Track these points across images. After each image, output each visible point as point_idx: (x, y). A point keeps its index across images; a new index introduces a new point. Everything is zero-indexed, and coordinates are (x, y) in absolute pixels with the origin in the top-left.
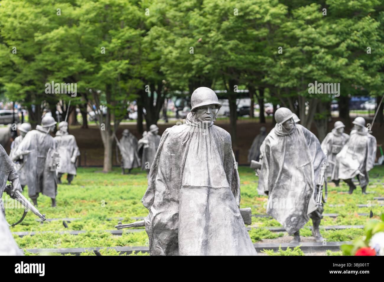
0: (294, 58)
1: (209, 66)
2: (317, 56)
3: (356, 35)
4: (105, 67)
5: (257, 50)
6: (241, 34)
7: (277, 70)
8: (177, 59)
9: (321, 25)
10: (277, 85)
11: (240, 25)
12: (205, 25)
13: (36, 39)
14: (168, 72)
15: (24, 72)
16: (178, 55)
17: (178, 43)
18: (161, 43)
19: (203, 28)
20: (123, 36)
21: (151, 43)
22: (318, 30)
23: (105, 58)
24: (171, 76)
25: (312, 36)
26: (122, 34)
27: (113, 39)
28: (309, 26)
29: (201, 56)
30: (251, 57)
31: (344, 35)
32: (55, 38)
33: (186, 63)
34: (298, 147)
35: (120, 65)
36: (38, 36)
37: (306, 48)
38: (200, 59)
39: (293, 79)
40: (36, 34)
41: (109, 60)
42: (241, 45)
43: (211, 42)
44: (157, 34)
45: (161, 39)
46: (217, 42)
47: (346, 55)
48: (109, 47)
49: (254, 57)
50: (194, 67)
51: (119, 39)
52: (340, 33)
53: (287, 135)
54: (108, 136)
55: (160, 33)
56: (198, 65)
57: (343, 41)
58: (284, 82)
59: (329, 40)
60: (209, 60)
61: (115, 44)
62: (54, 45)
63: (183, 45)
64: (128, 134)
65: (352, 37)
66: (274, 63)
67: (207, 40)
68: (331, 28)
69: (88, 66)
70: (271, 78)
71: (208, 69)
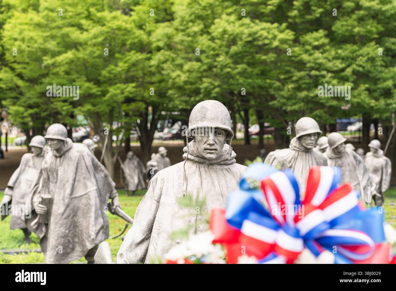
0: (301, 82)
1: (217, 90)
2: (324, 80)
3: (361, 61)
4: (112, 90)
5: (263, 74)
6: (249, 59)
7: (284, 93)
8: (186, 82)
9: (327, 51)
10: (284, 108)
11: (248, 50)
12: (214, 49)
13: (45, 63)
14: (176, 96)
15: (28, 95)
16: (186, 79)
17: (186, 67)
18: (168, 67)
19: (212, 52)
20: (129, 60)
21: (158, 67)
22: (325, 55)
23: (111, 81)
24: (178, 99)
25: (320, 61)
26: (128, 58)
27: (120, 62)
28: (317, 52)
29: (209, 80)
30: (259, 81)
31: (350, 60)
32: (64, 62)
33: (194, 87)
34: (348, 168)
35: (126, 88)
36: (46, 60)
37: (314, 73)
38: (208, 83)
39: (300, 103)
40: (45, 58)
41: (116, 84)
42: (249, 70)
43: (219, 66)
44: (165, 58)
45: (169, 63)
46: (226, 66)
47: (352, 79)
48: (116, 70)
49: (262, 82)
50: (202, 91)
51: (125, 62)
52: (346, 58)
53: (338, 158)
54: (110, 159)
55: (167, 57)
56: (206, 88)
57: (348, 66)
58: (291, 106)
59: (335, 65)
60: (217, 83)
61: (121, 67)
62: (63, 68)
63: (191, 70)
64: (133, 156)
65: (357, 63)
66: (282, 87)
67: (216, 64)
68: (337, 53)
69: (95, 90)
70: (279, 101)
71: (216, 93)
